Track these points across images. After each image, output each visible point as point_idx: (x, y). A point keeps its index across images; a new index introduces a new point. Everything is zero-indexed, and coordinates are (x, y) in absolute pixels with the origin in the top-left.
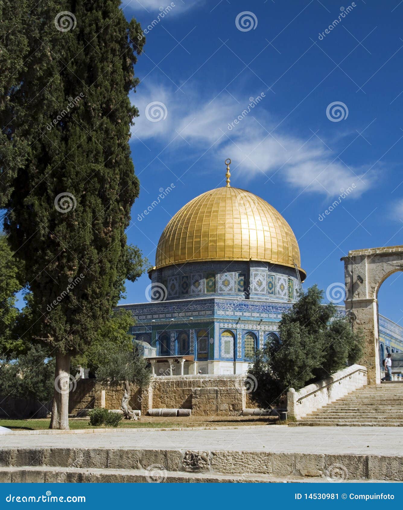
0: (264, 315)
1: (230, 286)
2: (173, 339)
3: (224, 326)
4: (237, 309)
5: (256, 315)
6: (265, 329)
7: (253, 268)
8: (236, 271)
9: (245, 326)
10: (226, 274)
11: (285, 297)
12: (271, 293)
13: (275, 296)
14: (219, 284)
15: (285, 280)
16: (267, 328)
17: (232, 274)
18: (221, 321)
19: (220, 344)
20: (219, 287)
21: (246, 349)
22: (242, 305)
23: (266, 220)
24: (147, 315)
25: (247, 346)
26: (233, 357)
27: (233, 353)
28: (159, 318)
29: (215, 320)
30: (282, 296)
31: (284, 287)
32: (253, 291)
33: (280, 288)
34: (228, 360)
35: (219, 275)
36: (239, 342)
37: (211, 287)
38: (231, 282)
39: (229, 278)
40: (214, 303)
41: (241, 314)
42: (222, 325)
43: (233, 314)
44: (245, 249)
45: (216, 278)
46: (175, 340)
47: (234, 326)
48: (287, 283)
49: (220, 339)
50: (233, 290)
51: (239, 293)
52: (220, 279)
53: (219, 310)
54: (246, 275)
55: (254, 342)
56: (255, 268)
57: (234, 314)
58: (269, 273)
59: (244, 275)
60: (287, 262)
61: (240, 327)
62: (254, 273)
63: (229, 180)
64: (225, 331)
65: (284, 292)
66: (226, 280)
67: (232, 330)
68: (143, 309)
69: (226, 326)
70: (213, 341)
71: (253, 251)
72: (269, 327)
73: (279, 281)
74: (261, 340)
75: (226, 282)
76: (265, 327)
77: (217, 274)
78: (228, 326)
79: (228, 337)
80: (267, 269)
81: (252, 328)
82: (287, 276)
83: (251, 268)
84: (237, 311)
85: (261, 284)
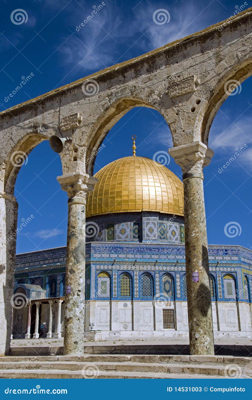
0: (138, 256)
1: (126, 234)
2: (58, 282)
3: (100, 268)
4: (113, 251)
5: (130, 256)
6: (139, 269)
7: (145, 218)
8: (131, 221)
9: (120, 266)
10: (122, 224)
11: (176, 241)
12: (163, 239)
13: (166, 241)
14: (117, 233)
15: (176, 227)
16: (141, 268)
17: (128, 224)
18: (98, 263)
19: (97, 285)
20: (117, 235)
21: (122, 288)
22: (117, 248)
23: (158, 178)
24: (40, 261)
25: (122, 285)
26: (109, 296)
27: (109, 292)
28: (49, 263)
29: (91, 262)
30: (174, 241)
31: (175, 233)
32: (146, 237)
33: (172, 234)
34: (104, 299)
35: (117, 225)
36: (115, 282)
37: (110, 235)
38: (127, 231)
39: (125, 227)
40: (90, 247)
41: (116, 256)
42: (98, 267)
43: (108, 256)
44: (139, 202)
45: (115, 227)
46: (61, 282)
47: (110, 267)
48: (179, 230)
49: (96, 280)
50: (129, 237)
51: (134, 240)
52: (118, 228)
53: (95, 253)
54: (140, 225)
55: (130, 281)
56: (146, 218)
57: (110, 256)
58: (160, 221)
59: (138, 224)
60: (178, 212)
61: (116, 268)
62: (146, 222)
63: (134, 151)
64: (101, 273)
65: (176, 237)
66: (122, 229)
67: (108, 271)
68: (37, 256)
69: (102, 267)
70: (89, 282)
71: (146, 203)
72: (143, 267)
73: (170, 227)
74: (136, 279)
75: (123, 231)
76: (139, 267)
77: (116, 224)
78: (104, 268)
79: (104, 277)
80: (158, 218)
81: (127, 269)
82: (179, 223)
83: (143, 218)
84: (112, 254)
85: (153, 231)
